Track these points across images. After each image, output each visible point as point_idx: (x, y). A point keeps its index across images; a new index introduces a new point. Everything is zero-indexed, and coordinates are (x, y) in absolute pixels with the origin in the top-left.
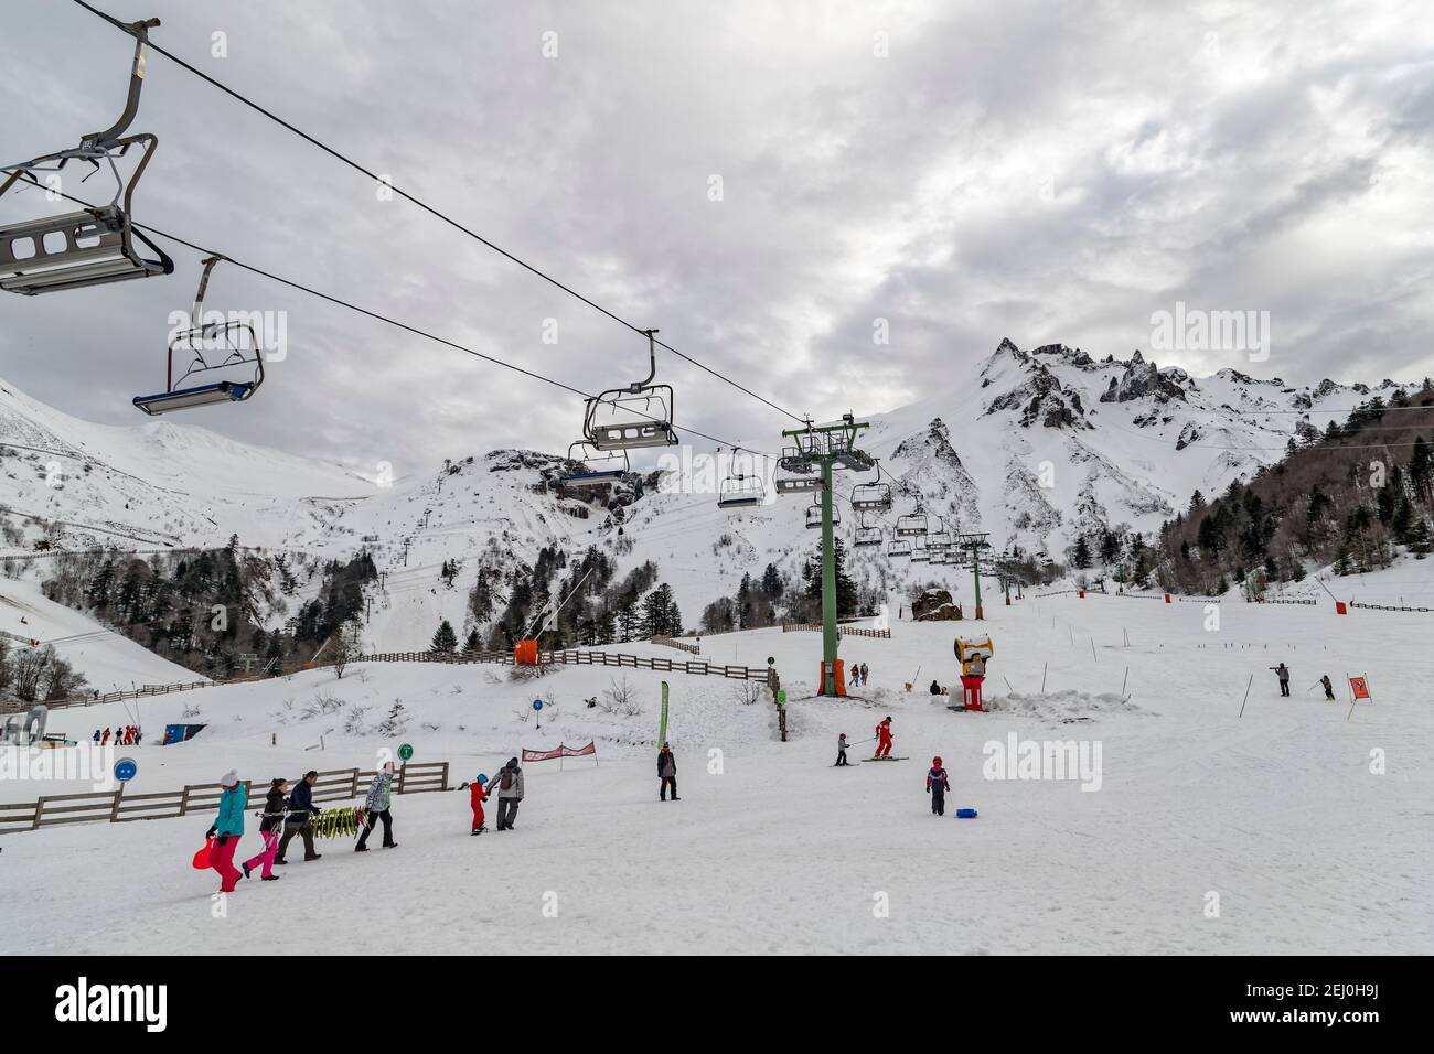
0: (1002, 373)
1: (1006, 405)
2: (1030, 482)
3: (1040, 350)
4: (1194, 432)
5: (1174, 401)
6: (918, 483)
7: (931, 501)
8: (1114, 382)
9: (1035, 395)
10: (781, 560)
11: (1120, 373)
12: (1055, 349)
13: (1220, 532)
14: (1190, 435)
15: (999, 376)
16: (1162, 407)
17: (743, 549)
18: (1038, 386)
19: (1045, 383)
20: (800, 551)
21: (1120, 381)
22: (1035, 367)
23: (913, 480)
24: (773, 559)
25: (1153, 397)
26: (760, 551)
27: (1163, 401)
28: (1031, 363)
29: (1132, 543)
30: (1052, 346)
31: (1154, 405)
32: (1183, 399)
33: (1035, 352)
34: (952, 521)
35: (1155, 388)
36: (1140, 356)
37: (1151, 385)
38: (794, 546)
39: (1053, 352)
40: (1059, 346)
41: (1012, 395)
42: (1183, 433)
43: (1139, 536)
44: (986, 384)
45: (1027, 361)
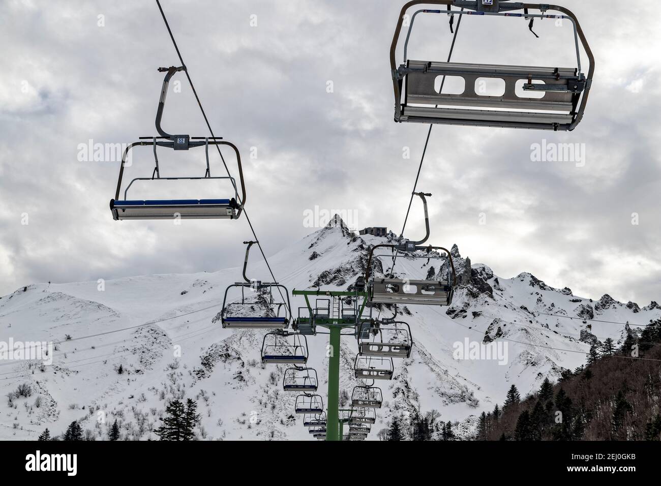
0: (331, 248)
1: (331, 281)
2: (350, 361)
3: (366, 231)
4: (499, 329)
5: (483, 296)
6: (240, 350)
7: (252, 369)
8: (431, 272)
9: (360, 275)
10: (86, 418)
11: (437, 264)
12: (380, 232)
13: (535, 428)
14: (495, 331)
15: (327, 251)
16: (472, 302)
17: (43, 402)
18: (363, 266)
19: (369, 263)
20: (107, 410)
21: (437, 271)
22: (361, 247)
23: (235, 346)
24: (77, 416)
25: (465, 291)
26: (62, 407)
27: (474, 296)
28: (358, 242)
29: (441, 431)
30: (378, 229)
31: (466, 299)
32: (491, 296)
33: (361, 232)
34: (271, 392)
35: (468, 283)
36: (457, 251)
37: (464, 279)
38: (101, 403)
39: (378, 235)
40: (384, 230)
41: (339, 271)
42: (490, 329)
43: (449, 425)
44: (314, 256)
45: (354, 240)
